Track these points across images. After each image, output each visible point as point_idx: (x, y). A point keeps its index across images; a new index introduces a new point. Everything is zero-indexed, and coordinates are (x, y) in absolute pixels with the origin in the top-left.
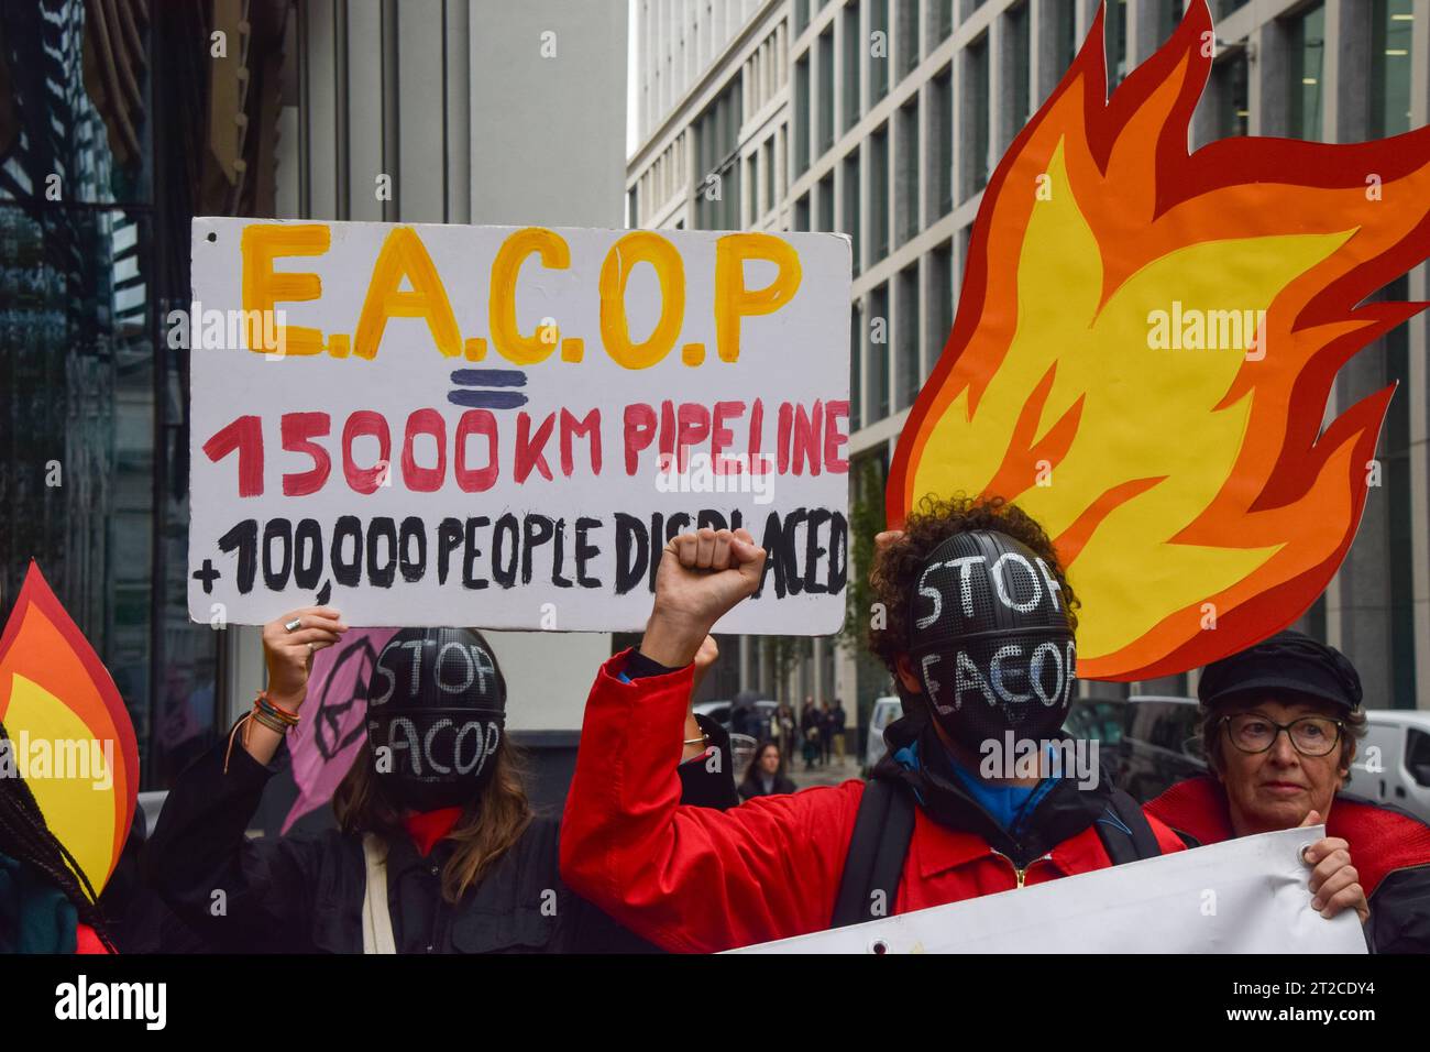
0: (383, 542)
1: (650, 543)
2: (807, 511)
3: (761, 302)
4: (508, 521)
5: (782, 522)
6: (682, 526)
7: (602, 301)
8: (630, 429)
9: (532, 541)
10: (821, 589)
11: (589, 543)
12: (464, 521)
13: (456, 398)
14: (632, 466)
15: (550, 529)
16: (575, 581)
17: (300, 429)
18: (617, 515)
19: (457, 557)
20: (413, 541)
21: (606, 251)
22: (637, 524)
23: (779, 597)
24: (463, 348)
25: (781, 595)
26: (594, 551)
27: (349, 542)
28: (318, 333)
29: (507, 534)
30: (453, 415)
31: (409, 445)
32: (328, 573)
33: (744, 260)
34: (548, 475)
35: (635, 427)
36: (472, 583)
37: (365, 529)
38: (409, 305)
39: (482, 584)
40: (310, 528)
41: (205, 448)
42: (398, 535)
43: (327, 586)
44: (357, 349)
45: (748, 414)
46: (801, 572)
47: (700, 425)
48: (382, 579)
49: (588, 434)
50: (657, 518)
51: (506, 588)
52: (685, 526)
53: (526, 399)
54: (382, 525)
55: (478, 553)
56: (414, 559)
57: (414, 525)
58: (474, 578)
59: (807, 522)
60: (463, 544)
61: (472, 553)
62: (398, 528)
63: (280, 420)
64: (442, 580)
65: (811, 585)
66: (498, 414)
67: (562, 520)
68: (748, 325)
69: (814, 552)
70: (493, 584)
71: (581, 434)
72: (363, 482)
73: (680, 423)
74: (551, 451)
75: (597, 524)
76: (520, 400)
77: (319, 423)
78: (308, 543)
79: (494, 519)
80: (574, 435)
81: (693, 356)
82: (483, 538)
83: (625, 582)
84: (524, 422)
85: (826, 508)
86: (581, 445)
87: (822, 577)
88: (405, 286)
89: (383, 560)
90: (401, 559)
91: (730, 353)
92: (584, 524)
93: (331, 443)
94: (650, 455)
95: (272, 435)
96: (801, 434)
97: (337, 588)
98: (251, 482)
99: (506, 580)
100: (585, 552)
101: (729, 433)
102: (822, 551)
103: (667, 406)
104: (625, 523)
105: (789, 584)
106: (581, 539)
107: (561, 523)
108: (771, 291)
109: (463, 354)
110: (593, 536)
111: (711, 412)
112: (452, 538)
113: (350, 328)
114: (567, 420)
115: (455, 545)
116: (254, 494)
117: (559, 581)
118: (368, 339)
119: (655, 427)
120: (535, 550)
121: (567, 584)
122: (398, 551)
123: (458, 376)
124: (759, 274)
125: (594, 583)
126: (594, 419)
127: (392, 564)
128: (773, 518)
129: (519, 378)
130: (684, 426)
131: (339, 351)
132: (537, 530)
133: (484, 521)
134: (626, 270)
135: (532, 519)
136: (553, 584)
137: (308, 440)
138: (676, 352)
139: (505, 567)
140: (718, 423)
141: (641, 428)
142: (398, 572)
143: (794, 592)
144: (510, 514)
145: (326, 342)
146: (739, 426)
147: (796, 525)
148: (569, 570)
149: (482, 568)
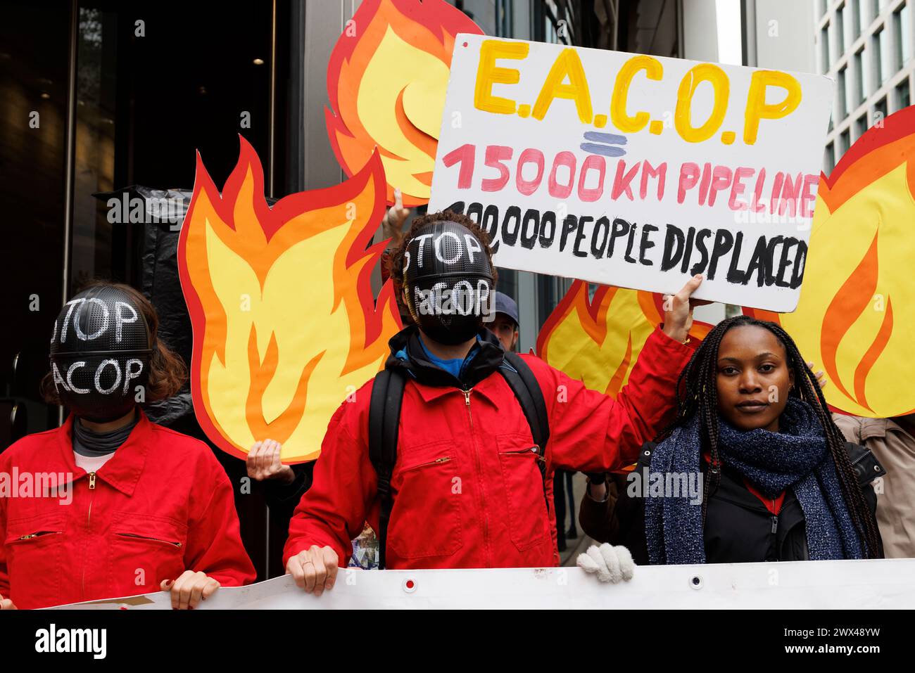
0: (532, 223)
1: (685, 244)
2: (784, 238)
3: (774, 111)
4: (604, 220)
5: (768, 242)
6: (706, 237)
7: (678, 101)
8: (683, 176)
9: (616, 234)
10: (786, 285)
11: (649, 239)
12: (579, 218)
13: (585, 147)
14: (681, 198)
15: (628, 229)
16: (638, 260)
17: (495, 154)
18: (668, 226)
19: (572, 237)
20: (549, 224)
21: (684, 73)
22: (679, 232)
23: (759, 286)
24: (593, 118)
25: (760, 284)
26: (651, 244)
27: (513, 220)
28: (513, 102)
29: (602, 228)
30: (581, 157)
31: (554, 171)
32: (499, 236)
33: (767, 86)
34: (631, 198)
35: (686, 176)
36: (578, 253)
37: (523, 215)
38: (566, 92)
39: (584, 254)
40: (493, 210)
41: (443, 159)
42: (541, 220)
43: (497, 244)
44: (533, 114)
45: (756, 176)
46: (775, 273)
47: (726, 179)
48: (528, 244)
49: (658, 177)
50: (692, 230)
51: (597, 258)
52: (708, 237)
53: (625, 153)
54: (532, 214)
55: (584, 237)
56: (547, 235)
57: (550, 216)
58: (579, 250)
59: (783, 244)
60: (576, 231)
61: (580, 236)
62: (541, 216)
63: (486, 148)
64: (562, 249)
65: (780, 282)
66: (607, 159)
67: (635, 224)
68: (764, 123)
69: (784, 262)
70: (590, 255)
71: (654, 176)
72: (527, 188)
73: (714, 177)
74: (635, 184)
75: (655, 229)
76: (622, 152)
77: (507, 152)
78: (491, 218)
79: (596, 219)
80: (650, 177)
81: (728, 138)
82: (588, 228)
83: (667, 264)
84: (622, 165)
85: (796, 237)
86: (653, 183)
87: (787, 277)
88: (566, 81)
89: (530, 234)
90: (540, 234)
91: (750, 138)
92: (648, 228)
93: (511, 164)
94: (693, 194)
95: (480, 157)
96: (787, 192)
97: (502, 246)
98: (465, 181)
99: (598, 253)
100: (646, 244)
101: (743, 186)
102: (790, 262)
103: (708, 166)
104: (672, 231)
105: (766, 279)
106: (645, 236)
107: (634, 226)
108: (781, 105)
109: (593, 122)
110: (652, 236)
111: (734, 172)
112: (570, 226)
113: (532, 101)
114: (647, 169)
115: (571, 230)
116: (465, 188)
117: (628, 259)
118: (540, 110)
119: (698, 178)
120: (617, 239)
121: (633, 261)
122: (539, 229)
123: (587, 135)
124: (775, 95)
125: (649, 263)
126: (663, 168)
127: (535, 236)
128: (762, 239)
129: (623, 140)
130: (716, 179)
131: (523, 114)
132: (620, 228)
133: (590, 219)
134: (695, 85)
135: (618, 221)
136: (624, 260)
137: (499, 161)
138: (717, 136)
139: (598, 247)
140: (737, 180)
141: (690, 177)
142: (537, 241)
143: (769, 284)
144: (605, 217)
145: (517, 108)
146: (749, 183)
147: (775, 245)
148: (635, 253)
149: (585, 245)
